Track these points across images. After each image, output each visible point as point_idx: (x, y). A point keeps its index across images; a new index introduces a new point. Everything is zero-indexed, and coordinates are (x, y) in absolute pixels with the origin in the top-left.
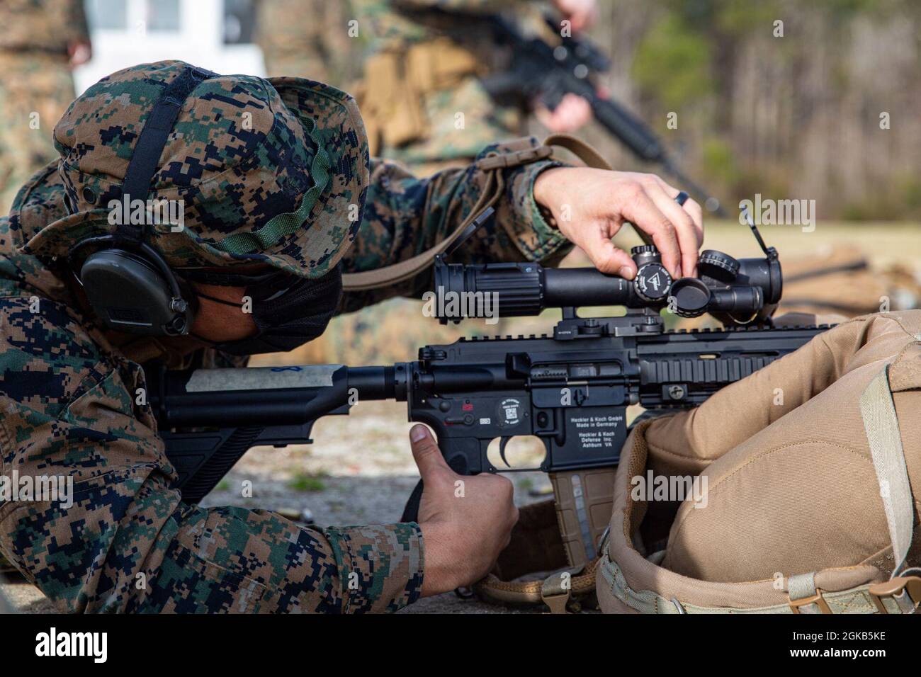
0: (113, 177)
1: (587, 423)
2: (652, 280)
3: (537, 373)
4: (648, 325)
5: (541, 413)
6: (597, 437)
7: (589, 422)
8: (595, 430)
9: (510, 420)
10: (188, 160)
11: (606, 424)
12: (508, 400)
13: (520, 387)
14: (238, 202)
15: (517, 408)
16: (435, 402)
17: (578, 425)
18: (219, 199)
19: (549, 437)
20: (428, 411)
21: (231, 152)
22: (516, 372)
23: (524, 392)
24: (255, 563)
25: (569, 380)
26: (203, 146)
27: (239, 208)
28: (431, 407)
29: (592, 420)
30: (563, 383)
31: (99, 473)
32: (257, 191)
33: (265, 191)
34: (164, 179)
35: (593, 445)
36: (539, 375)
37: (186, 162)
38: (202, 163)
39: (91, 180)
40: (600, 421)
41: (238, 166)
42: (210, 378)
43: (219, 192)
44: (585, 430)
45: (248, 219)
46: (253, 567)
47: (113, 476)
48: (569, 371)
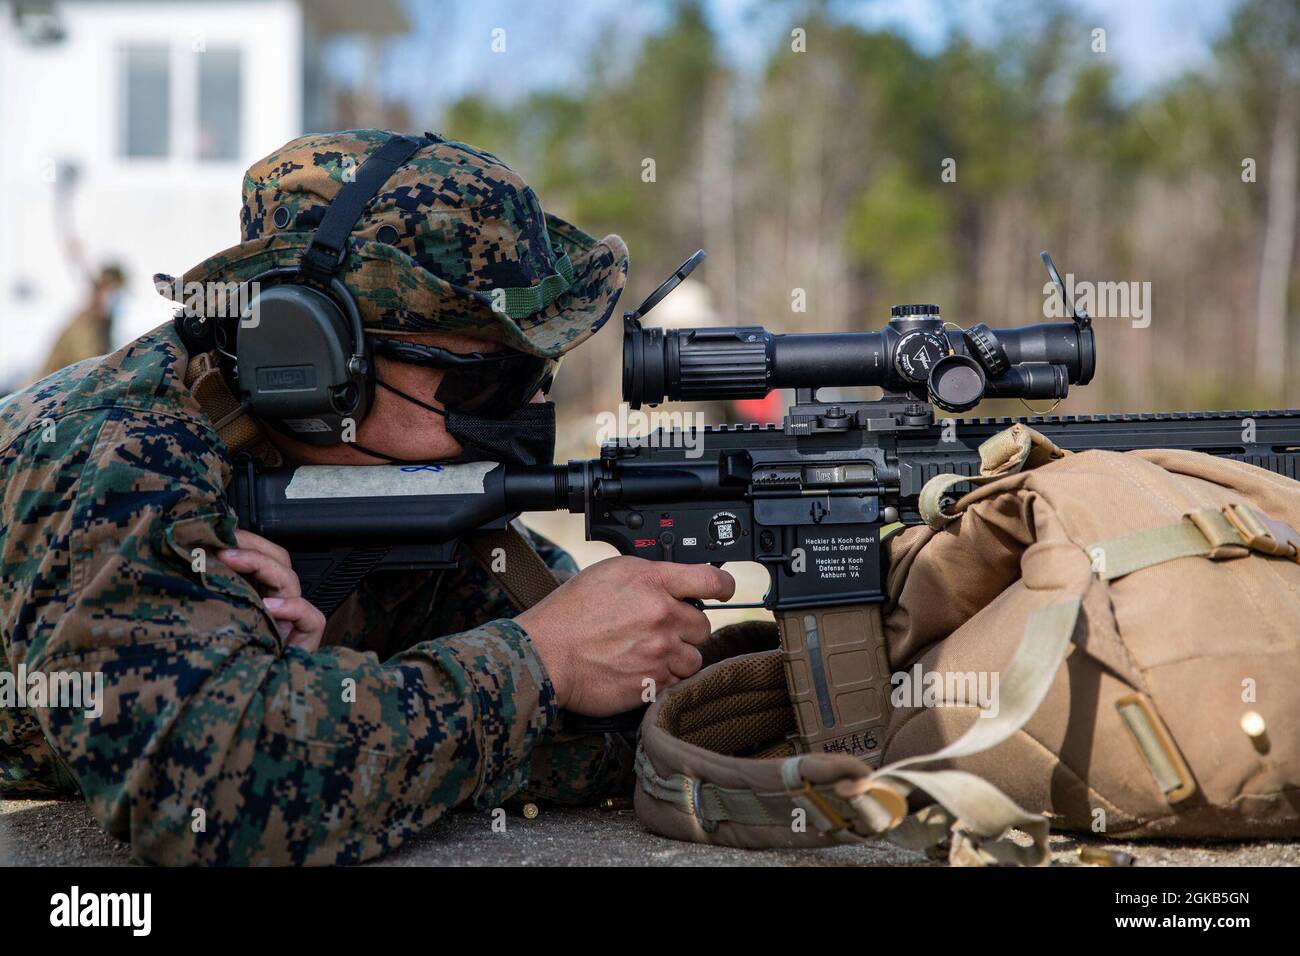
0: (319, 196)
1: (827, 545)
2: (918, 357)
3: (761, 476)
4: (912, 416)
5: (765, 531)
6: (840, 564)
7: (830, 545)
8: (838, 555)
9: (723, 541)
10: (419, 186)
11: (853, 547)
12: (722, 514)
13: (739, 497)
14: (467, 250)
15: (732, 524)
16: (621, 515)
17: (815, 549)
18: (446, 237)
19: (775, 564)
20: (612, 528)
21: (472, 190)
22: (732, 478)
23: (741, 503)
24: (367, 728)
25: (805, 488)
26: (440, 179)
27: (465, 260)
28: (618, 523)
29: (833, 541)
30: (797, 492)
31: (172, 635)
32: (492, 246)
33: (500, 251)
34: (384, 200)
35: (834, 575)
36: (764, 480)
37: (417, 187)
38: (436, 191)
39: (289, 199)
40: (844, 544)
41: (477, 208)
42: (318, 479)
43: (449, 227)
44: (823, 555)
45: (472, 278)
46: (366, 734)
47: (189, 640)
48: (803, 474)
